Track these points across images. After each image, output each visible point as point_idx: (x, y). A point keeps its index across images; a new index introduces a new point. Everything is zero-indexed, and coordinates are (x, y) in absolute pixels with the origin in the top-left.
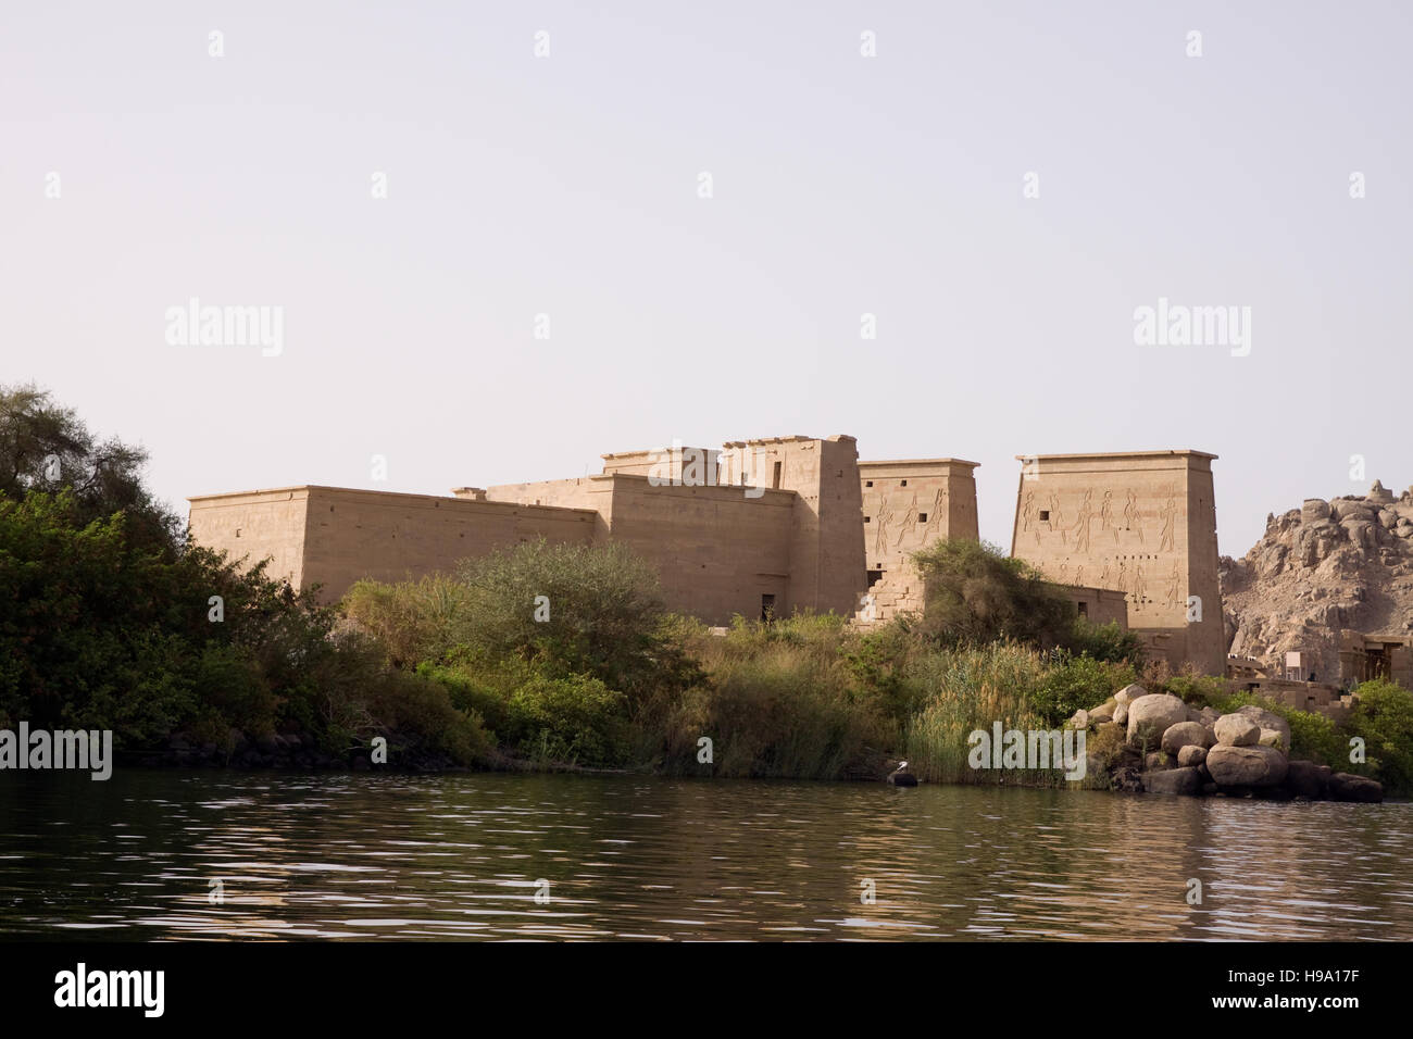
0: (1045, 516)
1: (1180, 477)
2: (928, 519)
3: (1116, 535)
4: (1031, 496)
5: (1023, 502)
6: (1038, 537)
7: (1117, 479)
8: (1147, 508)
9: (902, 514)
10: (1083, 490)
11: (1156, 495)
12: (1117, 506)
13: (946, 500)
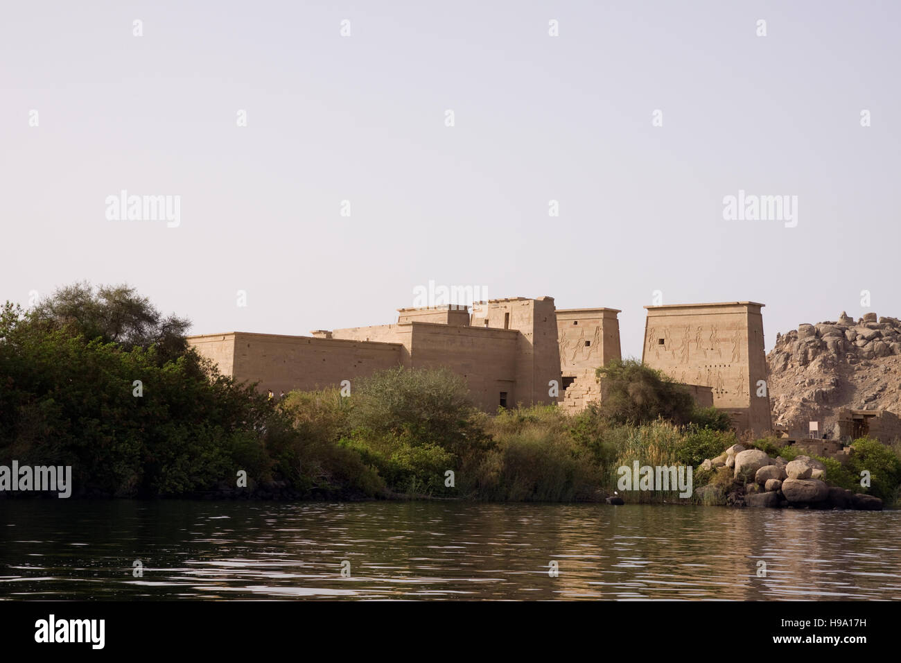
0: (662, 342)
1: (743, 318)
2: (591, 343)
3: (705, 353)
4: (653, 330)
5: (649, 333)
6: (658, 354)
7: (706, 319)
8: (724, 337)
9: (575, 341)
10: (684, 326)
11: (729, 329)
12: (705, 336)
13: (602, 333)
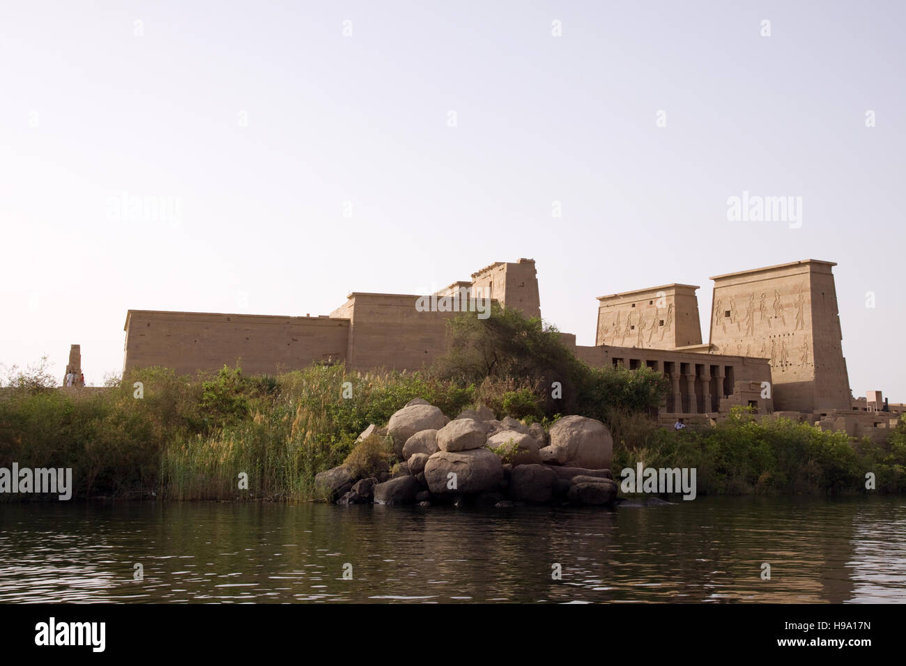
0: (728, 314)
1: (804, 279)
2: (665, 323)
3: (769, 321)
4: (720, 302)
5: (715, 307)
6: (724, 328)
7: (769, 284)
8: (787, 302)
9: (650, 322)
10: (749, 295)
11: (792, 293)
12: (769, 303)
13: (673, 310)
